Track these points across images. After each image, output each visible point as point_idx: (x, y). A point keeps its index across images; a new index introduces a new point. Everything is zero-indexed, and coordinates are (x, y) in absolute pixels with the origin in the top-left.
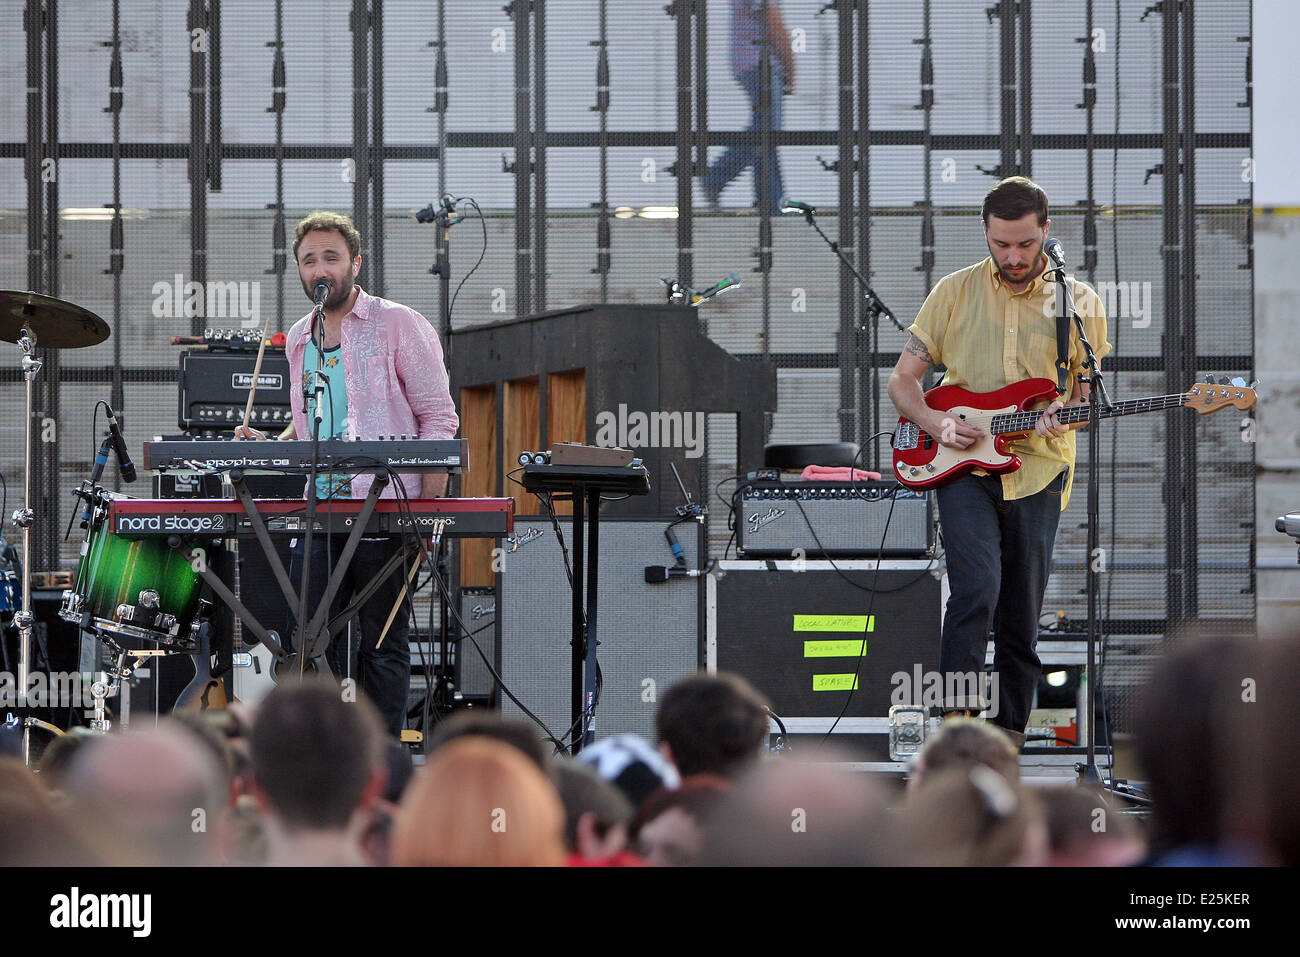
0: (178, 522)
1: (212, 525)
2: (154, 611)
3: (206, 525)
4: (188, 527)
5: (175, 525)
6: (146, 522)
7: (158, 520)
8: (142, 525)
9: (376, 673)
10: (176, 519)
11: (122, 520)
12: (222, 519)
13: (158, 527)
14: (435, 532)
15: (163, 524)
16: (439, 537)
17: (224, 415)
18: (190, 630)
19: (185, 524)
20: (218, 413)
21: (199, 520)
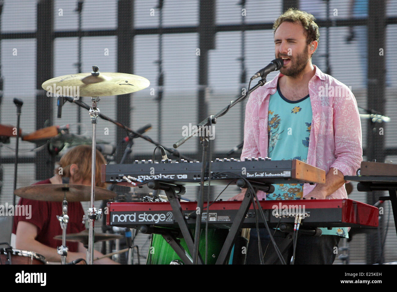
0: (146, 216)
1: (166, 219)
3: (162, 219)
4: (152, 220)
5: (144, 219)
6: (128, 217)
7: (135, 216)
8: (125, 219)
10: (145, 215)
11: (114, 216)
13: (134, 220)
14: (296, 222)
15: (137, 219)
16: (299, 225)
21: (158, 215)
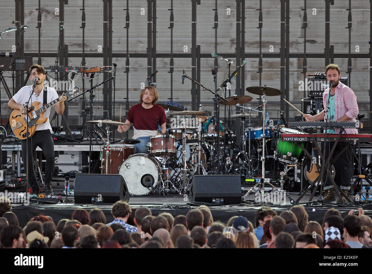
2: (290, 157)
3: (303, 140)
8: (289, 139)
9: (344, 170)
10: (296, 138)
12: (306, 138)
17: (319, 94)
18: (301, 161)
19: (298, 139)
20: (318, 94)
